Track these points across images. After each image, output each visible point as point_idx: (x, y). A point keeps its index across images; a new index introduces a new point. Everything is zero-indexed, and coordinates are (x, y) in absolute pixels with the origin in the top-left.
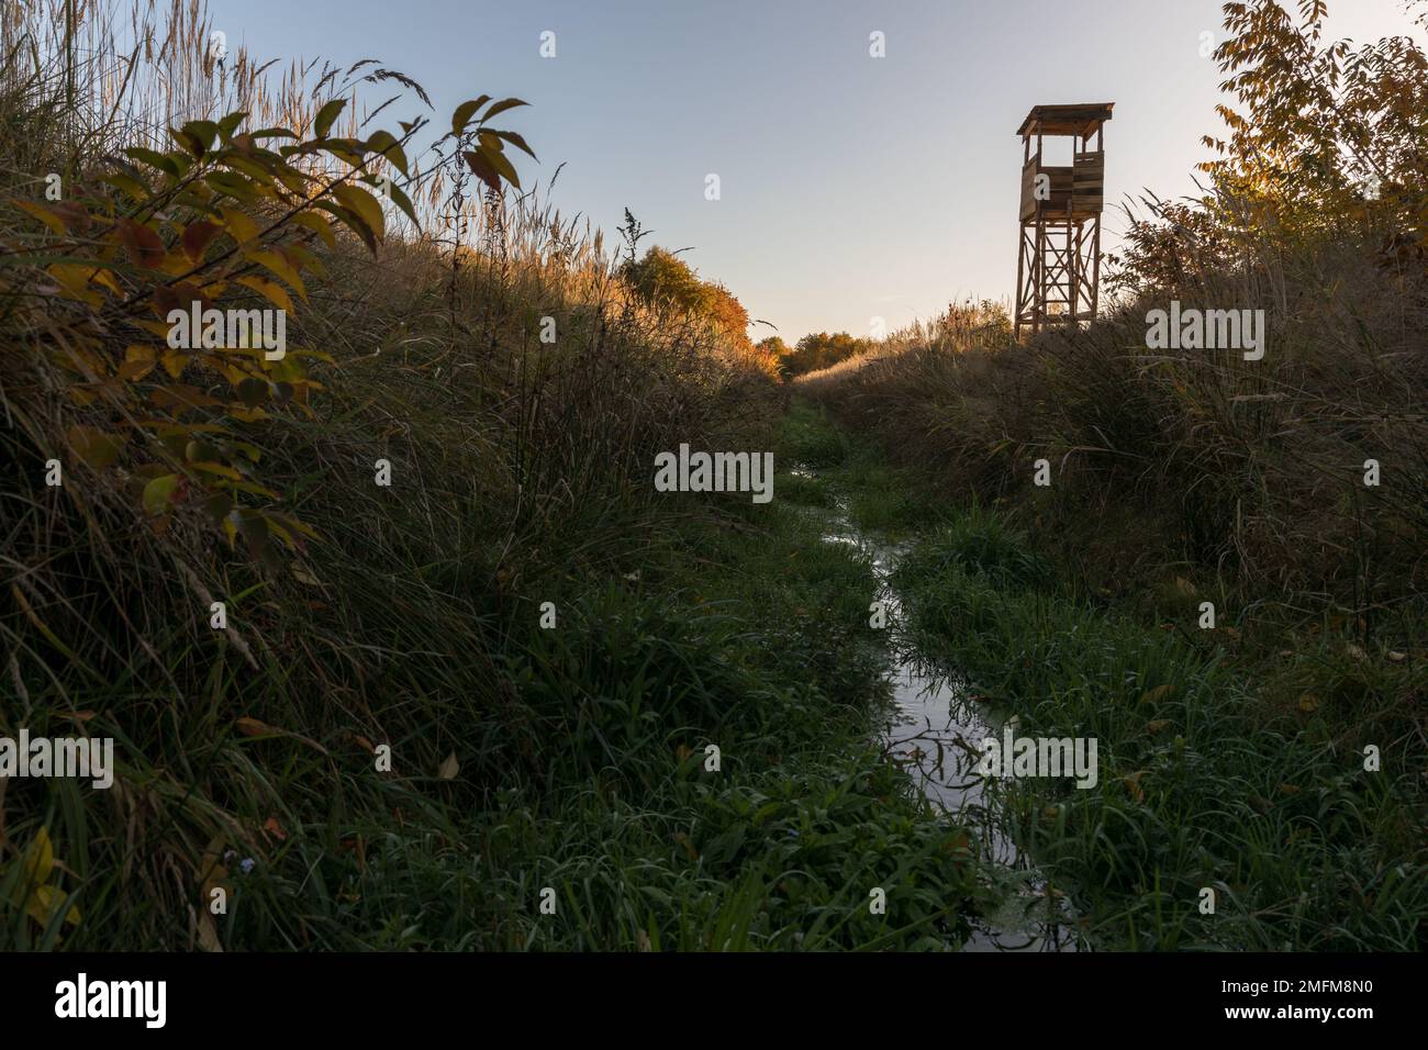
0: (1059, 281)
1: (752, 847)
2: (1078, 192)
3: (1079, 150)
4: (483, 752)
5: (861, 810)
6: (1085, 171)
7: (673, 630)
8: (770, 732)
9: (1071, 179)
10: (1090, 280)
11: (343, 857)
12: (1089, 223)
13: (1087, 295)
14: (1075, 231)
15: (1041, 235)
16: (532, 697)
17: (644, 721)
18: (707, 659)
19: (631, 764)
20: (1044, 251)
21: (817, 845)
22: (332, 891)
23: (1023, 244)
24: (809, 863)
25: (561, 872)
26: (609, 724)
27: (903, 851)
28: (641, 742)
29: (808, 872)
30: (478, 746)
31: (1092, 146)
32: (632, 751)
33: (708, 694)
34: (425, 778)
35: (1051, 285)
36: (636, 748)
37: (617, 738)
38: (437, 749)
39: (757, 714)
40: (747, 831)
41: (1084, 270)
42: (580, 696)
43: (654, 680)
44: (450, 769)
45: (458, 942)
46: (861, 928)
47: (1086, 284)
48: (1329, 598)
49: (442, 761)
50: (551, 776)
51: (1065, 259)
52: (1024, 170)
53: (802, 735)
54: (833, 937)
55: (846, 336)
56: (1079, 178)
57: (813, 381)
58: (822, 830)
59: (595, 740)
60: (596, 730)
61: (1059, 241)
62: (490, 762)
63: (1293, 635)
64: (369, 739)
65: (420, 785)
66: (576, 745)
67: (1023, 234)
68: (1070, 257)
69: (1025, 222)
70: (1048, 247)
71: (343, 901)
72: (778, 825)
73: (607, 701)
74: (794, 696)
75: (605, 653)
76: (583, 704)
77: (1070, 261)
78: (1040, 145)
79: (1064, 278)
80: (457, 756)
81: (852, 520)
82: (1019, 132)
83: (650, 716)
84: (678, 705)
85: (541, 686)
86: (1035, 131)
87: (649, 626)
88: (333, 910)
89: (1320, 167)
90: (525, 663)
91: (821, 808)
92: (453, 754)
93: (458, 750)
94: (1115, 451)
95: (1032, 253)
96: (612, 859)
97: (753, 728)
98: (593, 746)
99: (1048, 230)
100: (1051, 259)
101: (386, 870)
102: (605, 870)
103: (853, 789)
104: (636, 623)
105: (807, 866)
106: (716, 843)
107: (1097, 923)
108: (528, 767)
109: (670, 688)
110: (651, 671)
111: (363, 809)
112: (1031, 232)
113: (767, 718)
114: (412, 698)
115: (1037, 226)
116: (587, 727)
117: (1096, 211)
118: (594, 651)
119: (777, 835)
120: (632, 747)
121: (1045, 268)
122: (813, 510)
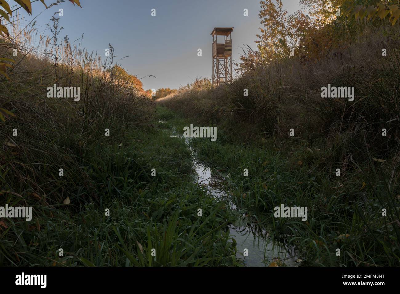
0: (222, 73)
1: (167, 213)
2: (226, 50)
3: (226, 39)
4: (79, 195)
5: (196, 199)
6: (228, 45)
7: (135, 156)
8: (166, 183)
9: (224, 47)
10: (230, 72)
11: (31, 232)
12: (229, 58)
13: (229, 75)
14: (226, 60)
15: (218, 61)
16: (93, 178)
17: (129, 182)
18: (146, 164)
19: (126, 195)
20: (219, 65)
21: (186, 209)
22: (28, 243)
23: (213, 63)
24: (184, 215)
25: (109, 227)
26: (118, 184)
27: (211, 208)
28: (129, 188)
29: (184, 217)
30: (76, 194)
31: (229, 38)
32: (126, 191)
33: (147, 174)
34: (59, 204)
35: (221, 73)
36: (127, 190)
37: (121, 188)
38: (62, 196)
39: (161, 179)
40: (164, 210)
41: (228, 70)
42: (109, 176)
43: (131, 171)
44: (68, 202)
45: (76, 253)
46: (203, 231)
47: (229, 73)
48: (300, 138)
49: (64, 200)
50: (101, 201)
51: (224, 67)
52: (213, 44)
53: (174, 183)
54: (196, 234)
55: (169, 89)
56: (226, 46)
57: (161, 101)
58: (186, 205)
59: (114, 189)
60: (115, 186)
61: (222, 62)
62: (81, 198)
63: (293, 149)
64: (37, 194)
65: (57, 207)
66: (108, 191)
67: (213, 61)
68: (225, 66)
69: (213, 57)
70: (219, 64)
71: (32, 246)
72: (172, 206)
73: (117, 177)
74: (171, 173)
75: (115, 164)
76: (110, 179)
77: (225, 67)
78: (216, 38)
79: (224, 72)
80: (69, 198)
81: (177, 132)
82: (211, 34)
83: (131, 180)
84: (138, 178)
85: (95, 175)
86: (215, 34)
87: (128, 156)
88: (28, 249)
89: (283, 42)
90: (89, 168)
91: (185, 200)
92: (68, 197)
93: (70, 196)
94: (244, 108)
95: (216, 65)
96: (125, 221)
97: (160, 182)
98: (114, 191)
99: (219, 59)
100: (220, 67)
101: (47, 234)
102: (123, 224)
103: (193, 194)
104: (124, 155)
105: (184, 216)
106: (155, 214)
107: (262, 221)
108: (94, 199)
109: (136, 172)
110: (130, 168)
111: (37, 216)
112: (215, 60)
113: (164, 179)
114: (52, 181)
115: (217, 58)
116: (112, 186)
117: (230, 55)
118: (112, 164)
119: (173, 209)
120: (126, 190)
121: (219, 69)
122: (166, 130)
